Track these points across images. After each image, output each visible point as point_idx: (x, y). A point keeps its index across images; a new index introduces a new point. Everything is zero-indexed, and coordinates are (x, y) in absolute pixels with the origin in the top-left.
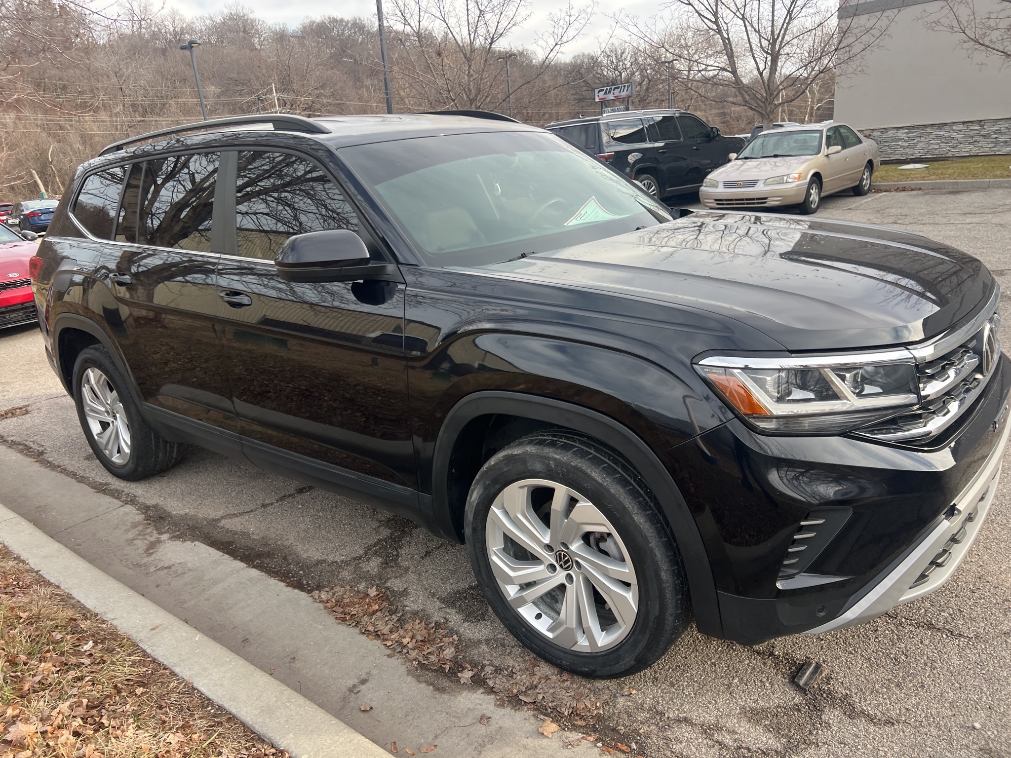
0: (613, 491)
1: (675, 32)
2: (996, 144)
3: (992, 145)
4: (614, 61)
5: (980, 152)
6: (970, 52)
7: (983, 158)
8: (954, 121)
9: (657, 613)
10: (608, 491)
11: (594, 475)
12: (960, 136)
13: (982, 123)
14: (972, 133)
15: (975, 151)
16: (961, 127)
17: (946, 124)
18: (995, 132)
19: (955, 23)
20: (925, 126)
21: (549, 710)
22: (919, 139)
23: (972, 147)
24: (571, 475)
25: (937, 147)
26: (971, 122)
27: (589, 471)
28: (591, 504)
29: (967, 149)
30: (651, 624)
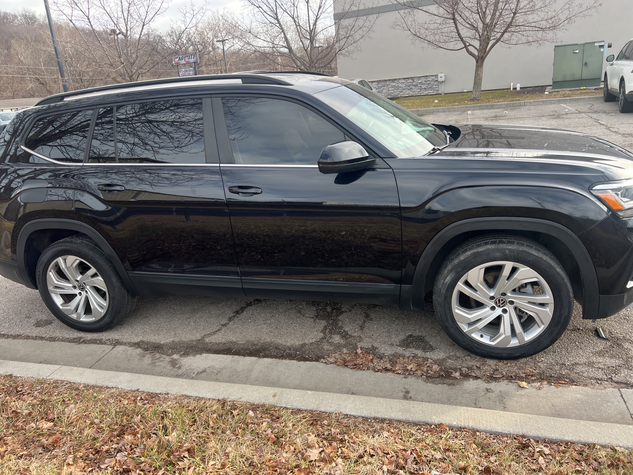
0: (544, 259)
1: (211, 22)
2: (421, 90)
3: (419, 90)
4: (175, 39)
5: (414, 94)
6: (413, 41)
7: (416, 97)
8: (399, 78)
9: (566, 314)
10: (542, 259)
11: (533, 252)
12: (403, 86)
13: (413, 79)
14: (409, 84)
15: (411, 94)
16: (403, 81)
17: (396, 79)
18: (420, 83)
19: (405, 26)
20: (386, 80)
21: (514, 377)
22: (383, 88)
23: (409, 91)
24: (520, 255)
25: (393, 92)
26: (408, 78)
27: (530, 251)
28: (529, 268)
29: (407, 93)
30: (562, 320)
